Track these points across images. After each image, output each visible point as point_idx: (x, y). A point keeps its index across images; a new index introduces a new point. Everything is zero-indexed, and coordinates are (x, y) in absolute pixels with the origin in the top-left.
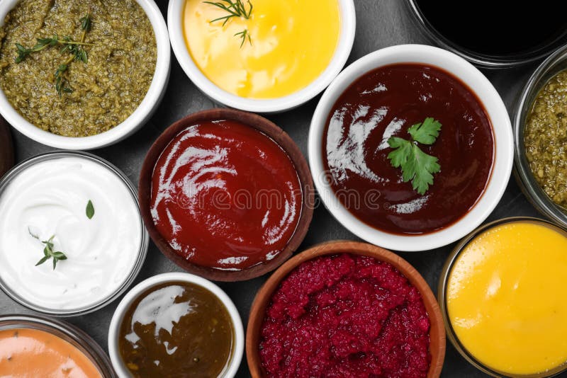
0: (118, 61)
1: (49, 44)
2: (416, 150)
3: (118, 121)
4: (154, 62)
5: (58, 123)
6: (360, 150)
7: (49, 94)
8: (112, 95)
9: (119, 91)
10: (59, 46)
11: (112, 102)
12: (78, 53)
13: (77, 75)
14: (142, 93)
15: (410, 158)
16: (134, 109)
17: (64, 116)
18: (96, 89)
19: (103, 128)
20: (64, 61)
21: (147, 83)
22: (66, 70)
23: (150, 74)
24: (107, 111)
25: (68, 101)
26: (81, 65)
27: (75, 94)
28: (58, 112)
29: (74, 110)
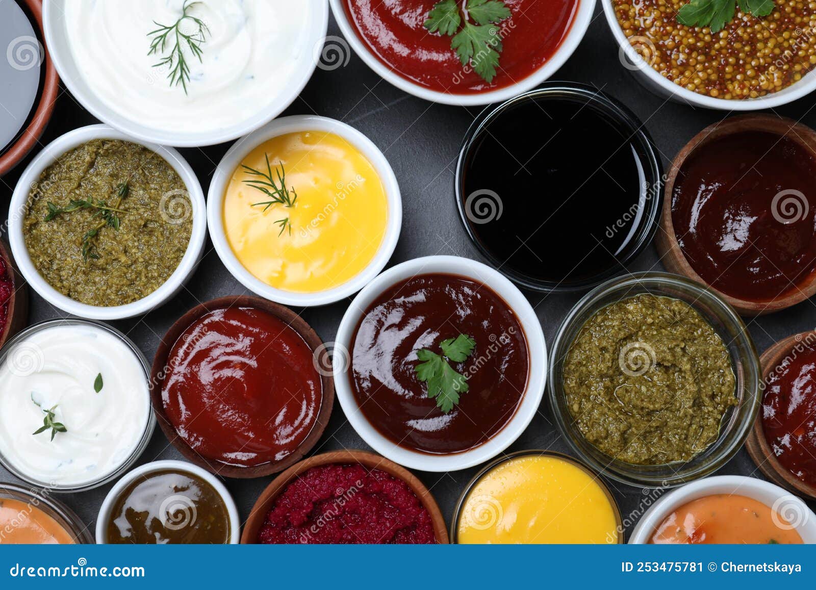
0: (151, 233)
1: (82, 206)
2: (446, 366)
3: (141, 295)
4: (188, 239)
5: (79, 288)
6: (388, 358)
7: (75, 257)
8: (140, 267)
9: (147, 264)
10: (92, 210)
11: (139, 274)
12: (110, 220)
13: (106, 242)
14: (172, 269)
15: (438, 374)
16: (159, 285)
17: (86, 282)
18: (123, 259)
19: (125, 300)
20: (95, 225)
21: (178, 259)
22: (96, 235)
23: (182, 250)
24: (131, 283)
25: (93, 266)
26: (111, 232)
27: (101, 262)
28: (81, 278)
29: (97, 277)
